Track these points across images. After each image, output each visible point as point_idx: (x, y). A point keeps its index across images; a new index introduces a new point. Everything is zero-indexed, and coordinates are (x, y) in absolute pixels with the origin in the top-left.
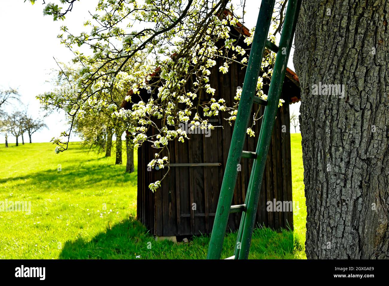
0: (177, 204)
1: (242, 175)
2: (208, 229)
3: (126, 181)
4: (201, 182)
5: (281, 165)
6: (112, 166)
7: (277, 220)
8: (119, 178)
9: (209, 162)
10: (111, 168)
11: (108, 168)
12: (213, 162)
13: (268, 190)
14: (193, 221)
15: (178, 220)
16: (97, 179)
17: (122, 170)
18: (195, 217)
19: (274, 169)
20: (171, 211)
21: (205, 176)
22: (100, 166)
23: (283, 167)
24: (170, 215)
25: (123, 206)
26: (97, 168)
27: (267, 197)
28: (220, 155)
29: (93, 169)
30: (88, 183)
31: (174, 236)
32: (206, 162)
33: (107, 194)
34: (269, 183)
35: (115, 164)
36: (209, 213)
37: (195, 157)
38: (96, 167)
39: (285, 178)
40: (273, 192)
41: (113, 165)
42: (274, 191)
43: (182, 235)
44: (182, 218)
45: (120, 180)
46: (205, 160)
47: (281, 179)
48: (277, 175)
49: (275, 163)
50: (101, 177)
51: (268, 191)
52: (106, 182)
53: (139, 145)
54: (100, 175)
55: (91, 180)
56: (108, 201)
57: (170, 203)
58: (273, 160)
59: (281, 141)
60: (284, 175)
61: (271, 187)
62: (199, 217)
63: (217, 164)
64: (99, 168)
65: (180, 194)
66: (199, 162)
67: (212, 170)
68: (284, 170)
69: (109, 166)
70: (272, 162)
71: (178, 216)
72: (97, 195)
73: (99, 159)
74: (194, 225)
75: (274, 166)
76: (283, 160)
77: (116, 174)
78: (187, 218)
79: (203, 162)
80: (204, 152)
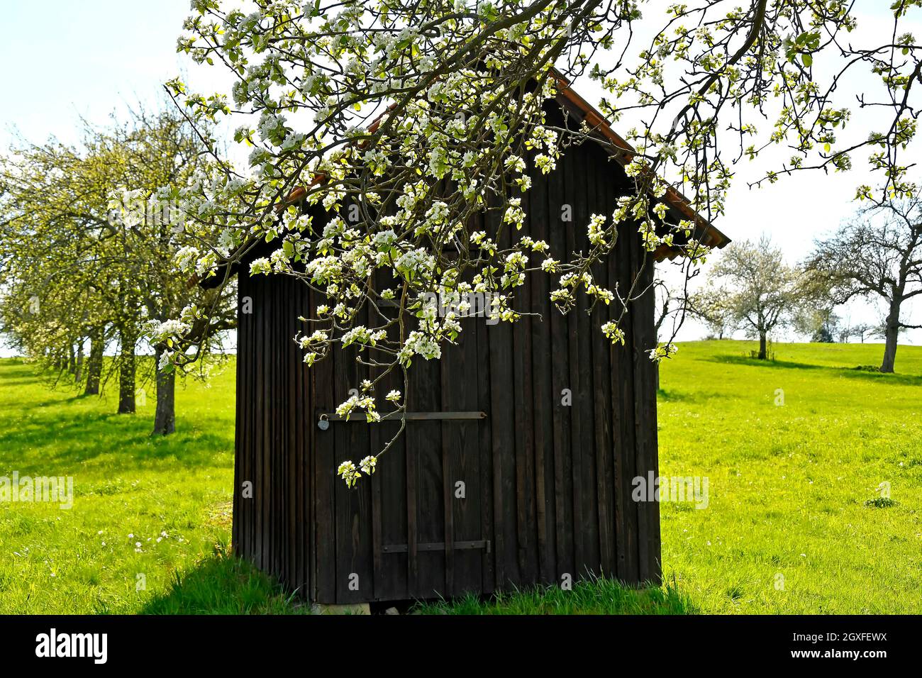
0: (374, 519)
1: (537, 443)
2: (451, 585)
3: (162, 455)
4: (435, 460)
5: (634, 418)
6: (112, 419)
7: (622, 557)
8: (140, 447)
9: (457, 409)
10: (110, 422)
11: (102, 423)
12: (466, 410)
13: (600, 482)
14: (415, 562)
15: (375, 561)
16: (85, 449)
17: (142, 428)
18: (418, 552)
19: (616, 429)
20: (358, 538)
21: (445, 446)
22: (78, 418)
23: (637, 423)
24: (355, 548)
25: (186, 520)
26: (72, 422)
27: (599, 500)
28: (484, 390)
29: (61, 426)
30: (61, 460)
31: (365, 602)
32: (447, 410)
33: (127, 488)
34: (602, 464)
35: (116, 412)
36: (455, 541)
37: (421, 396)
38: (68, 420)
39: (641, 449)
40: (614, 487)
41: (113, 415)
42: (616, 484)
43: (385, 599)
44: (386, 556)
45: (148, 453)
46: (445, 405)
47: (632, 452)
48: (622, 443)
49: (617, 413)
50: (93, 445)
51: (602, 484)
52: (111, 457)
53: (317, 357)
54: (87, 440)
55: (69, 453)
56: (140, 507)
57: (356, 517)
58: (613, 404)
59: (632, 356)
60: (639, 441)
61: (608, 475)
62: (429, 552)
63: (476, 415)
64: (78, 423)
65: (381, 492)
66: (430, 410)
67: (463, 429)
68: (640, 432)
69: (104, 417)
70: (611, 410)
71: (377, 551)
72: (100, 492)
73: (70, 401)
74: (416, 574)
75: (614, 421)
76: (636, 404)
77: (129, 436)
78: (399, 554)
79: (440, 410)
80: (443, 382)
